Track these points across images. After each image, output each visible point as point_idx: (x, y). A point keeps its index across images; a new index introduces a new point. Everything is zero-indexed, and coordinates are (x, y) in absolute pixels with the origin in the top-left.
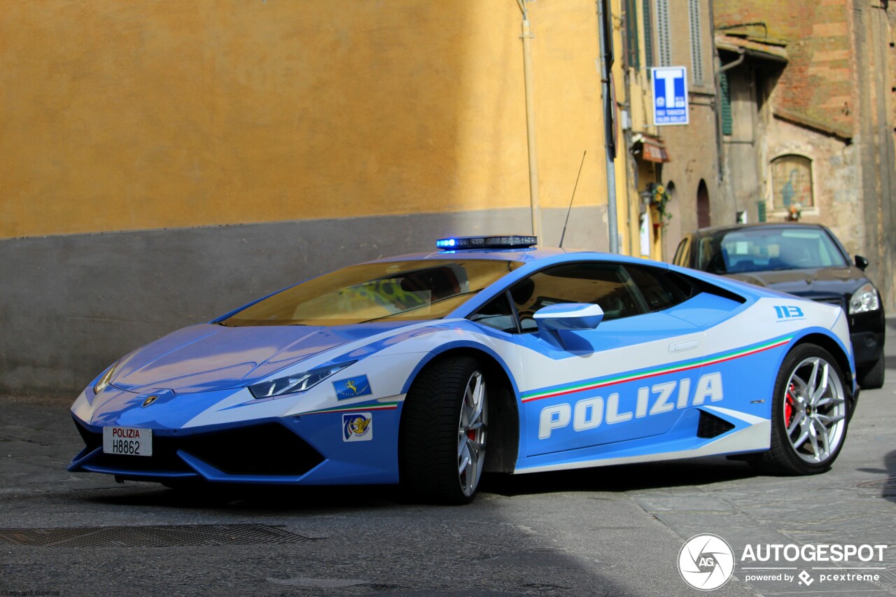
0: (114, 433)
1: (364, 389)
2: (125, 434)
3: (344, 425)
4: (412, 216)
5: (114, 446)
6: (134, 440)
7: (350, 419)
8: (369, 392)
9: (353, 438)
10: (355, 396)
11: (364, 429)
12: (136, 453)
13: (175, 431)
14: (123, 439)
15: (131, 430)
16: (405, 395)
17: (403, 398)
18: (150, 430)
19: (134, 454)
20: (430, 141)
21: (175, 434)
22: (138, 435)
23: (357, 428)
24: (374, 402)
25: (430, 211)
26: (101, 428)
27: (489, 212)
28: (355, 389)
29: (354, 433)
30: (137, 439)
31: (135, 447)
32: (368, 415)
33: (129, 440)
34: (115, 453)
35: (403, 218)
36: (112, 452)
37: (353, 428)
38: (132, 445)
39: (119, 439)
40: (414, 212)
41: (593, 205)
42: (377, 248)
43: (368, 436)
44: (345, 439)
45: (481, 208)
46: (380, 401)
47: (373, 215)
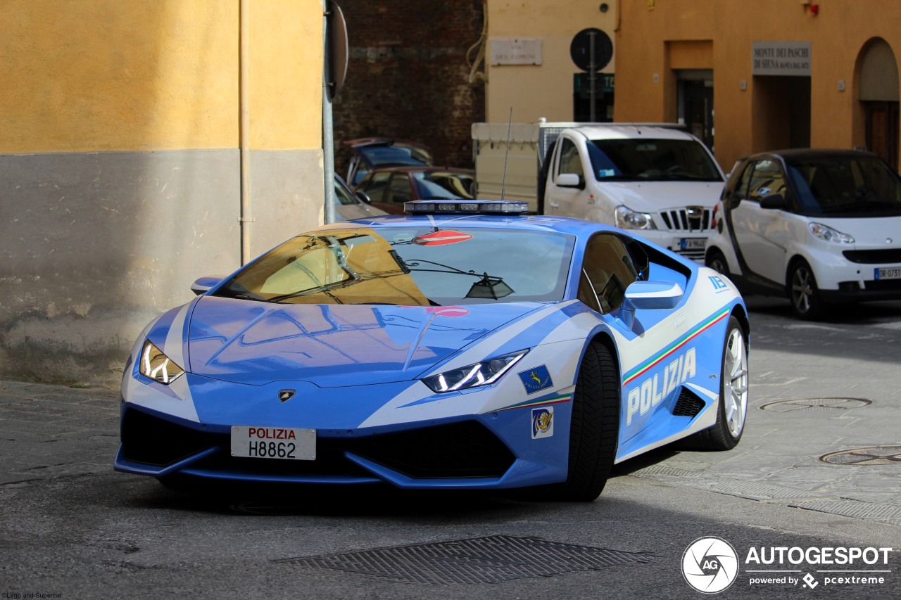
0: (250, 433)
1: (546, 382)
2: (271, 434)
3: (533, 421)
4: (101, 154)
5: (251, 448)
6: (286, 442)
7: (537, 413)
8: (550, 384)
9: (540, 435)
10: (541, 389)
11: (548, 425)
12: (288, 456)
13: (350, 431)
14: (267, 441)
15: (282, 431)
16: (575, 386)
17: (573, 390)
18: (314, 431)
19: (286, 457)
20: (127, 71)
21: (349, 435)
22: (294, 436)
23: (542, 424)
24: (554, 395)
25: (122, 150)
26: (229, 428)
27: (190, 153)
28: (539, 381)
29: (540, 430)
30: (292, 440)
31: (287, 450)
32: (550, 409)
33: (277, 442)
34: (253, 455)
35: (91, 156)
36: (247, 455)
37: (540, 424)
38: (282, 447)
39: (259, 440)
40: (103, 150)
41: (309, 148)
42: (59, 189)
43: (550, 433)
44: (533, 437)
45: (181, 147)
46: (560, 393)
47: (55, 151)
